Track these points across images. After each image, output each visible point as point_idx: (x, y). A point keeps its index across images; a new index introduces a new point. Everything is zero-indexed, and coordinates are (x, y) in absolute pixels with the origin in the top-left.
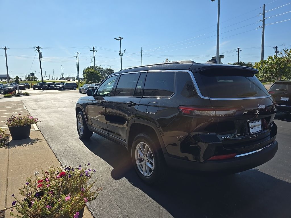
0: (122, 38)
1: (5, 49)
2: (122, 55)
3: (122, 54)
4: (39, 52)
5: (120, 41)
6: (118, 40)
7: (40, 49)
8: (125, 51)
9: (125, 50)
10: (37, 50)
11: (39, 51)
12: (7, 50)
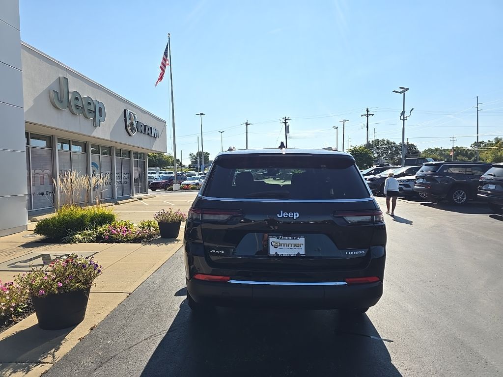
0: (407, 89)
1: (247, 124)
2: (405, 119)
3: (407, 117)
4: (286, 125)
5: (404, 94)
6: (400, 93)
7: (287, 121)
8: (411, 111)
9: (413, 109)
10: (284, 122)
11: (285, 123)
12: (248, 126)
